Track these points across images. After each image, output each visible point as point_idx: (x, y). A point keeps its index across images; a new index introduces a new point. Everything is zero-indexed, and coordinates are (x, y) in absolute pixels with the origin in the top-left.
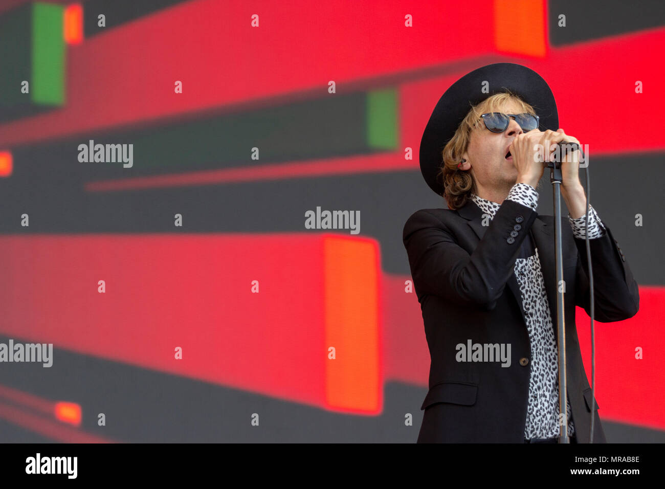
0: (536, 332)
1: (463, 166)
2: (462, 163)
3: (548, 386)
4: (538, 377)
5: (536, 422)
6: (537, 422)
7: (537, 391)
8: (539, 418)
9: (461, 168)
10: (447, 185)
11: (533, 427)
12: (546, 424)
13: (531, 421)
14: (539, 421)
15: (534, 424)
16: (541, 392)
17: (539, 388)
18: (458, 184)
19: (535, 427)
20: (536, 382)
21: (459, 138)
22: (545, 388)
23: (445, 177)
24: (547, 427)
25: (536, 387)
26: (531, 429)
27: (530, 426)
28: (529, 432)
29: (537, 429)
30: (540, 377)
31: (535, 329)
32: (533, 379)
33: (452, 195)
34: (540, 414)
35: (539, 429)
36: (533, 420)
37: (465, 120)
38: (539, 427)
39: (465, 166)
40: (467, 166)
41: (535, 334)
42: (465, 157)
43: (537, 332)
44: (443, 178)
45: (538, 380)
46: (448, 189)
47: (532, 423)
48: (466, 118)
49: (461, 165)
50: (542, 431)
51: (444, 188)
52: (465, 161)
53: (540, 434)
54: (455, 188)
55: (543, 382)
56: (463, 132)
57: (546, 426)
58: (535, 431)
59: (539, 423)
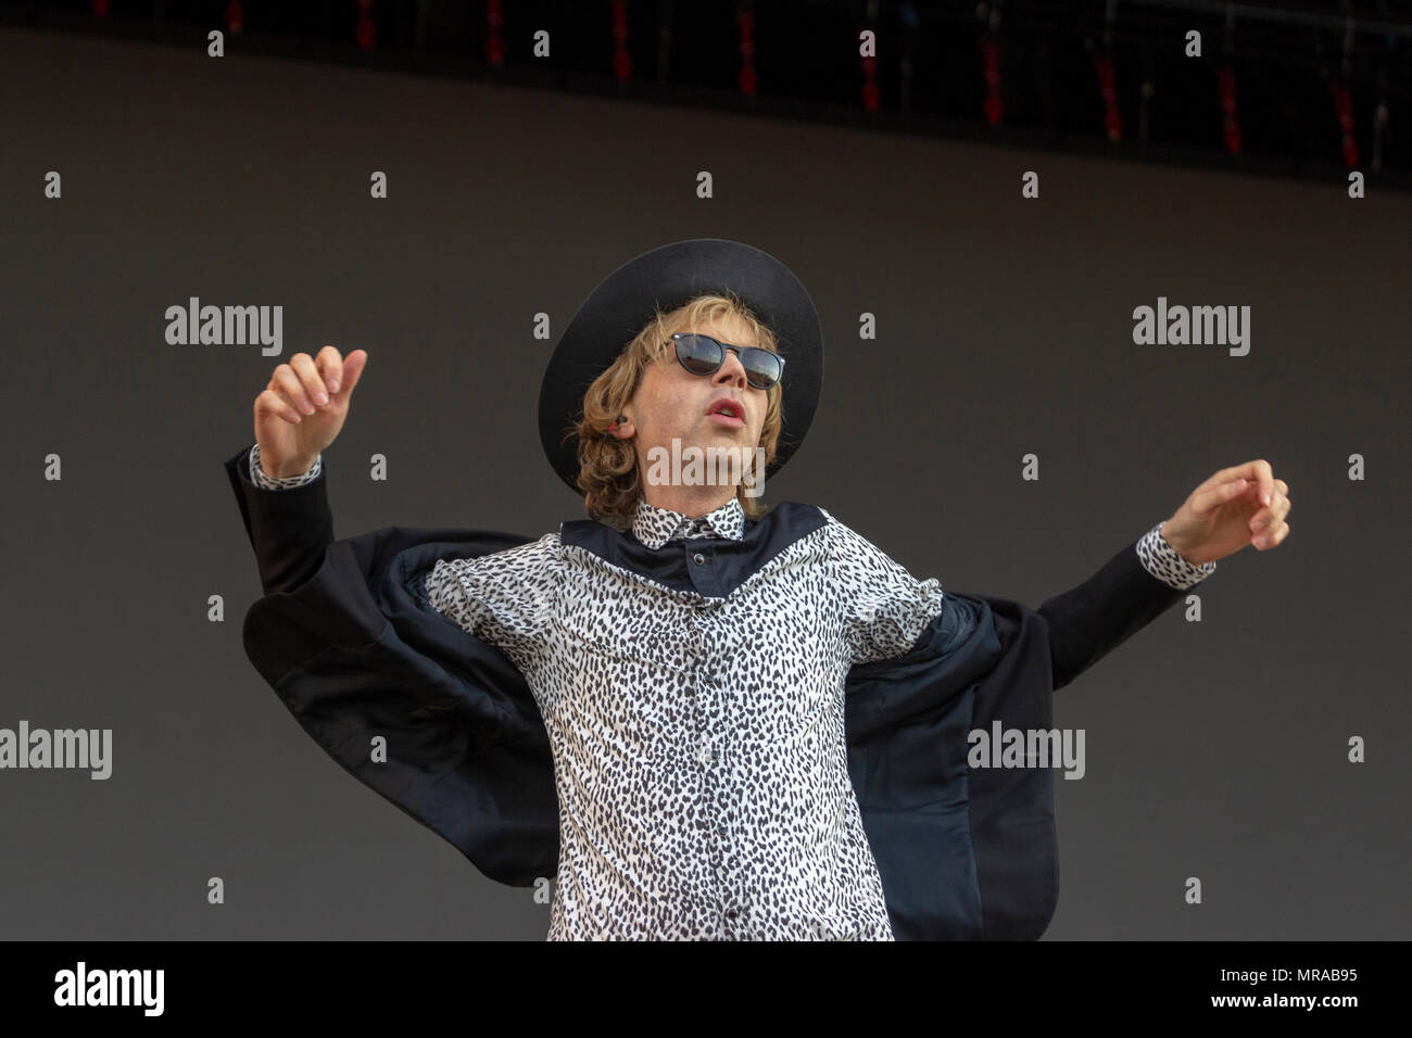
0: (727, 714)
1: (619, 429)
2: (618, 422)
3: (750, 812)
4: (728, 797)
5: (731, 880)
6: (734, 880)
7: (726, 823)
8: (737, 870)
9: (615, 434)
10: (585, 462)
11: (726, 889)
12: (753, 882)
13: (721, 878)
14: (738, 876)
15: (727, 884)
16: (736, 824)
17: (731, 816)
18: (607, 460)
19: (732, 889)
20: (725, 806)
21: (622, 371)
22: (744, 816)
23: (583, 447)
24: (759, 887)
25: (724, 814)
26: (723, 894)
27: (721, 888)
28: (722, 900)
29: (737, 892)
30: (735, 796)
31: (725, 709)
32: (719, 801)
33: (594, 478)
34: (738, 864)
35: (741, 893)
36: (724, 877)
37: (640, 338)
38: (741, 889)
39: (623, 429)
40: (627, 430)
41: (725, 719)
42: (627, 412)
43: (730, 714)
44: (580, 448)
45: (730, 802)
46: (587, 470)
47: (722, 883)
48: (643, 334)
49: (616, 428)
50: (749, 895)
51: (580, 467)
52: (626, 420)
53: (744, 901)
54: (599, 468)
55: (742, 805)
56: (631, 360)
57: (756, 885)
58: (734, 897)
59: (739, 881)
